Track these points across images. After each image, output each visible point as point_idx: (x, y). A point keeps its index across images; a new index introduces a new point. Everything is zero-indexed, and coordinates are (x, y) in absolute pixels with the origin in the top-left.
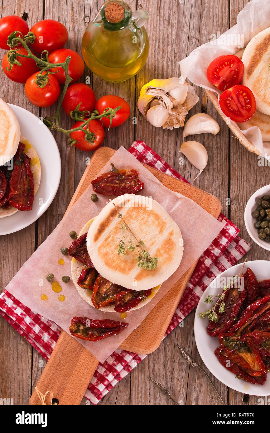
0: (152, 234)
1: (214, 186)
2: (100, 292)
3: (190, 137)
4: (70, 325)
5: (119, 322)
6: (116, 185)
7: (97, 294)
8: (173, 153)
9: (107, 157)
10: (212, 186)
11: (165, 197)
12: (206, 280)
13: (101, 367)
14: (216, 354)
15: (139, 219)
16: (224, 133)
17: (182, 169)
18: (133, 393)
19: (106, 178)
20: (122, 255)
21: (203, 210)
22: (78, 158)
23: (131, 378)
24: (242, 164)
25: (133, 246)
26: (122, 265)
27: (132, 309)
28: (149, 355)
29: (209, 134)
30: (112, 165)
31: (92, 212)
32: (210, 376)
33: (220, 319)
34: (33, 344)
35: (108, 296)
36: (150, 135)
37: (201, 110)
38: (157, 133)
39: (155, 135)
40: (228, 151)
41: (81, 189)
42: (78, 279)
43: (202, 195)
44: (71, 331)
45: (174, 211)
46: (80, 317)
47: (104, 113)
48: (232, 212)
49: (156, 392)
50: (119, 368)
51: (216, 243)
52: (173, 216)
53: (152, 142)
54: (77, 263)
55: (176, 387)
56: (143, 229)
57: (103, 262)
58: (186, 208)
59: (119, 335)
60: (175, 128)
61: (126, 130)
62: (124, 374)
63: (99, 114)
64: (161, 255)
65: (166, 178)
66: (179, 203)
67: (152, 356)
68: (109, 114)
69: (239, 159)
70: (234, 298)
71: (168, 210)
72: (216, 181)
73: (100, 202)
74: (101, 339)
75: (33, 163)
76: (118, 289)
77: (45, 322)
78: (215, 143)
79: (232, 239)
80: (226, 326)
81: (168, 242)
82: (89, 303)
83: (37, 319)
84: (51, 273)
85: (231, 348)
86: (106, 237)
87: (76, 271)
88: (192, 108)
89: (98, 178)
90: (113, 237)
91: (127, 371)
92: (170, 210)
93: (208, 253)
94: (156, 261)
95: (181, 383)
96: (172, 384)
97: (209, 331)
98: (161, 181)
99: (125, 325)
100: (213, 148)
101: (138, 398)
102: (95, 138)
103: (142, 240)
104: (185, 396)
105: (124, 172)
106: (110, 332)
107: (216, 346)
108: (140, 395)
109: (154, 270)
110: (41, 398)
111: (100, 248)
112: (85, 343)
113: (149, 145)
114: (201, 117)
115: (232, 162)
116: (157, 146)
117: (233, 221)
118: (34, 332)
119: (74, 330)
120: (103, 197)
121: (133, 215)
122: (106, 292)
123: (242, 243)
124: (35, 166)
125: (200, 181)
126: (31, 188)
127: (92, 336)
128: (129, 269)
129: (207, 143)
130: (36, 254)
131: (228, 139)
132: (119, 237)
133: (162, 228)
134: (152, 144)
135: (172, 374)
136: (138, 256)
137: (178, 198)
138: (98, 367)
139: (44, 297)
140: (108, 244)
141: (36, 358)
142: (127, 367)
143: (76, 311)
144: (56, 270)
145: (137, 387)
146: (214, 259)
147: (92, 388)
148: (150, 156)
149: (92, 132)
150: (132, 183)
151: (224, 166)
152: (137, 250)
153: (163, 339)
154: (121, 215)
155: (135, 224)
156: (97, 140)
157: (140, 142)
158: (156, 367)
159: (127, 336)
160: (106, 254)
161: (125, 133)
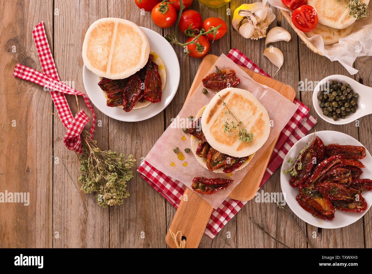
0: (247, 116)
1: (289, 78)
2: (213, 159)
3: (270, 44)
4: (192, 183)
5: (226, 180)
6: (220, 82)
7: (210, 161)
8: (258, 56)
9: (212, 62)
10: (288, 79)
11: (255, 88)
12: (287, 146)
13: (215, 211)
14: (297, 200)
15: (238, 106)
16: (294, 40)
17: (265, 67)
18: (239, 229)
19: (213, 77)
20: (227, 132)
21: (283, 96)
22: (191, 63)
23: (236, 218)
24: (308, 62)
25: (235, 126)
26: (228, 140)
27: (236, 170)
28: (248, 201)
29: (284, 42)
30: (216, 67)
31: (203, 102)
32: (293, 215)
33: (299, 174)
34: (166, 198)
35: (218, 162)
36: (242, 44)
37: (277, 24)
38: (247, 42)
39: (245, 44)
40: (297, 53)
41: (195, 86)
42: (196, 150)
43: (282, 86)
44: (193, 188)
45: (262, 98)
46: (199, 177)
47: (209, 31)
48: (302, 97)
49: (255, 228)
50: (228, 212)
51: (293, 119)
52: (262, 102)
53: (243, 49)
54: (195, 138)
55: (269, 223)
56: (241, 113)
57: (214, 138)
58: (271, 96)
59: (227, 189)
60: (259, 38)
61: (225, 42)
62: (232, 216)
63: (205, 32)
64: (255, 131)
65: (255, 75)
66: (265, 92)
67: (251, 202)
68: (213, 31)
69: (306, 58)
70: (308, 159)
71: (258, 97)
72: (290, 74)
73: (209, 94)
74: (215, 192)
75: (160, 68)
76: (225, 156)
77: (174, 181)
78: (288, 48)
79: (304, 116)
80: (304, 179)
81: (259, 121)
82: (205, 167)
83: (168, 179)
84: (177, 146)
85: (308, 195)
86: (215, 120)
87: (195, 144)
88: (271, 23)
89: (207, 77)
90: (220, 120)
91: (234, 214)
92: (259, 98)
93: (287, 127)
94: (252, 136)
95: (272, 220)
96: (266, 222)
97: (291, 183)
98: (252, 77)
99: (231, 182)
100: (286, 51)
101: (242, 232)
102: (203, 49)
103: (241, 121)
104: (275, 230)
105: (225, 71)
106: (220, 187)
107: (296, 193)
108: (243, 230)
109: (251, 142)
110: (173, 237)
111: (211, 128)
112: (203, 196)
113: (242, 52)
114: (278, 30)
115: (301, 61)
116: (247, 52)
117: (303, 103)
118: (166, 189)
119: (195, 187)
120: (211, 91)
121: (234, 103)
122: (216, 159)
123: (311, 118)
124: (161, 71)
125: (279, 75)
126: (159, 86)
127: (207, 191)
128: (233, 143)
129: (282, 48)
130: (165, 133)
131: (297, 44)
132: (224, 119)
133: (255, 111)
134: (243, 50)
135: (266, 214)
136: (239, 133)
137: (264, 88)
138: (213, 212)
139: (173, 164)
140: (217, 125)
141: (169, 207)
142: (233, 211)
143: (196, 173)
144: (180, 144)
145: (241, 225)
146: (292, 131)
147: (209, 227)
148: (243, 60)
149: (201, 44)
150: (231, 79)
151: (295, 63)
152: (238, 128)
153: (258, 189)
154: (225, 104)
155: (235, 109)
156: (205, 50)
157: (235, 50)
158: (254, 210)
159: (233, 189)
160: (216, 132)
161: (224, 44)
